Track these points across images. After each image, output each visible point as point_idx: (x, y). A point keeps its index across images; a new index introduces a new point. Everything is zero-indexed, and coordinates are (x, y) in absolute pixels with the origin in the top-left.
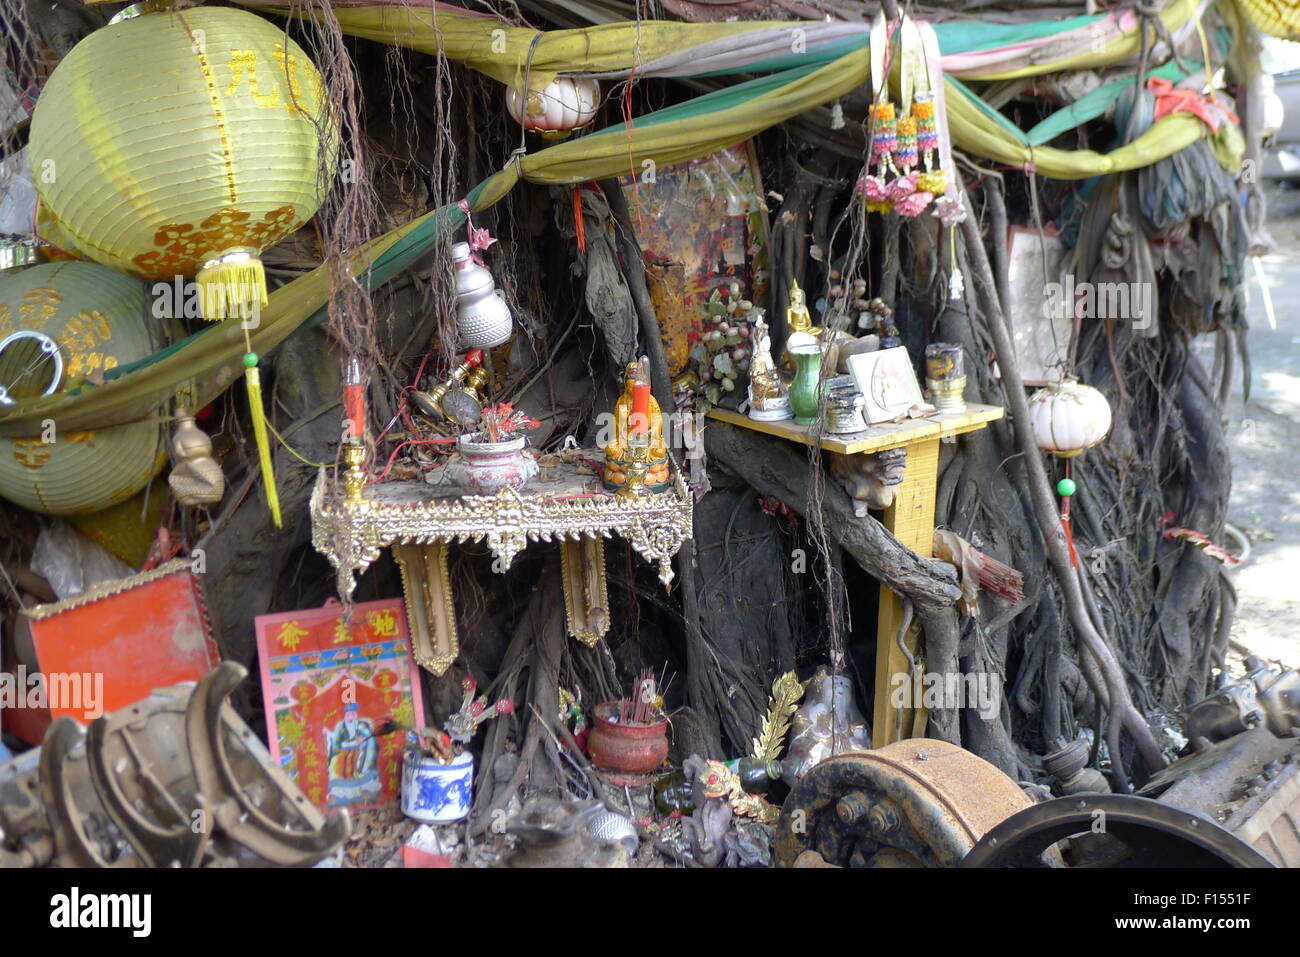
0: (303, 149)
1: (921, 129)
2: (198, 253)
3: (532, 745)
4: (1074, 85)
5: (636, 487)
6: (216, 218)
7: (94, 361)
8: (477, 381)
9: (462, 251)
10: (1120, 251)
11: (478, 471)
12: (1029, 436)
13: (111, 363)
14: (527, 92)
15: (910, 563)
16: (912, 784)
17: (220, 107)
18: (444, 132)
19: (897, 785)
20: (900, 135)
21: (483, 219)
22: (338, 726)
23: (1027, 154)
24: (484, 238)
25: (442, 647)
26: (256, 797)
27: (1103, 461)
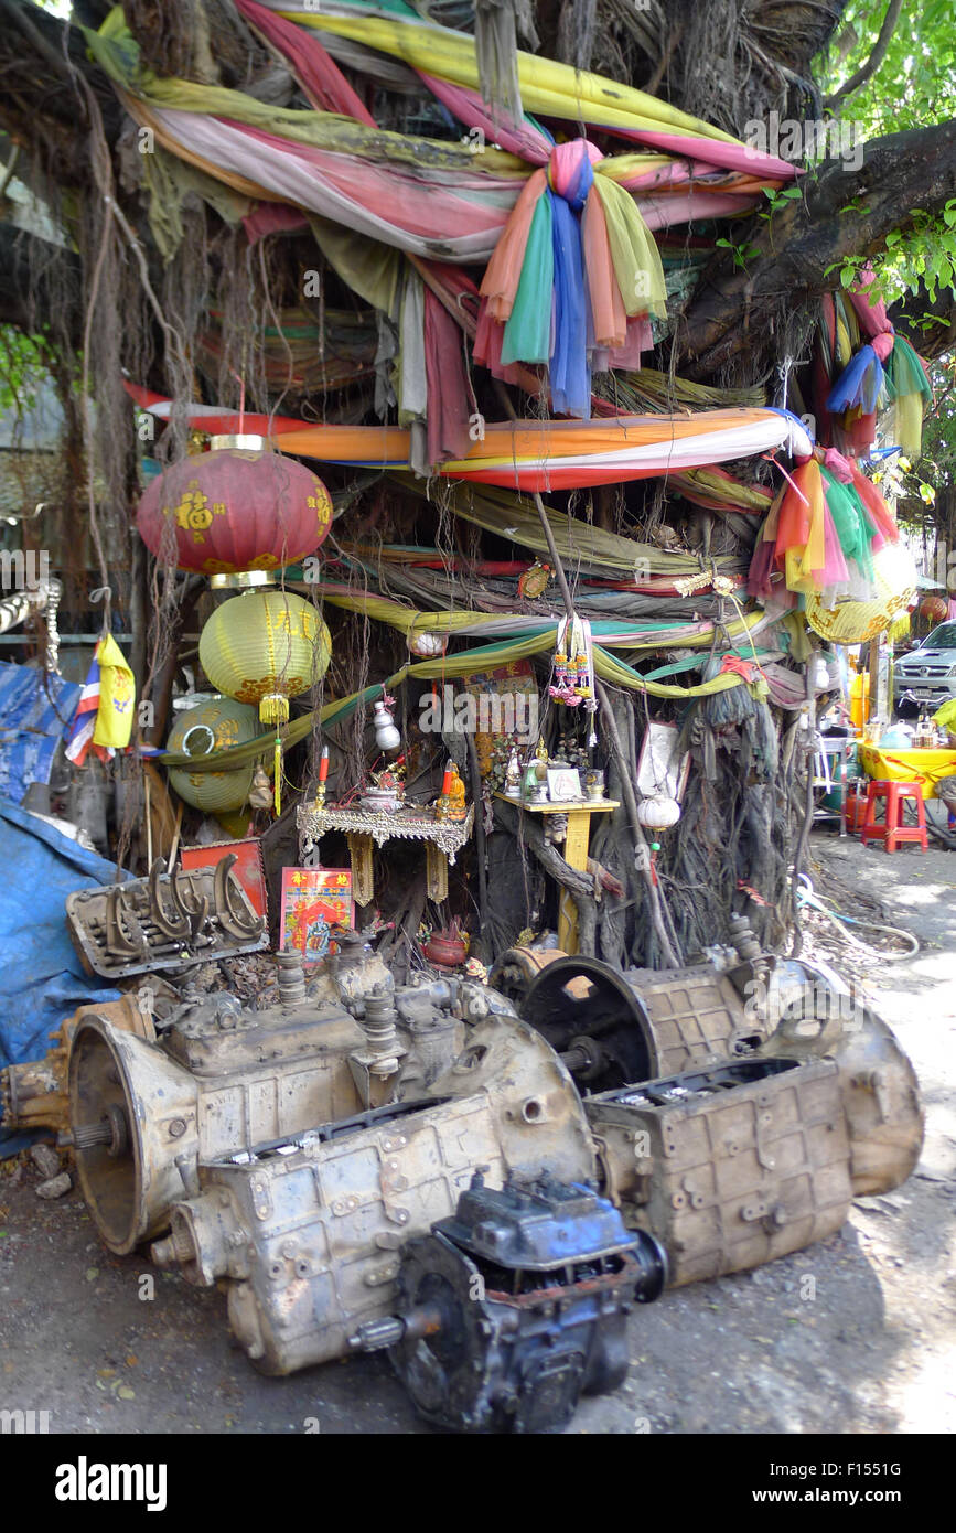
0: (307, 653)
1: (579, 667)
2: (260, 693)
3: (398, 943)
4: (677, 655)
5: (443, 819)
6: (267, 679)
7: (229, 742)
8: (400, 771)
9: (379, 705)
10: (699, 736)
11: (372, 802)
12: (635, 818)
13: (235, 743)
14: (412, 638)
15: (567, 870)
16: (529, 960)
17: (271, 633)
18: (366, 652)
19: (523, 959)
20: (568, 669)
21: (391, 692)
22: (314, 924)
23: (642, 684)
24: (391, 701)
25: (366, 893)
26: (239, 915)
27: (699, 844)
